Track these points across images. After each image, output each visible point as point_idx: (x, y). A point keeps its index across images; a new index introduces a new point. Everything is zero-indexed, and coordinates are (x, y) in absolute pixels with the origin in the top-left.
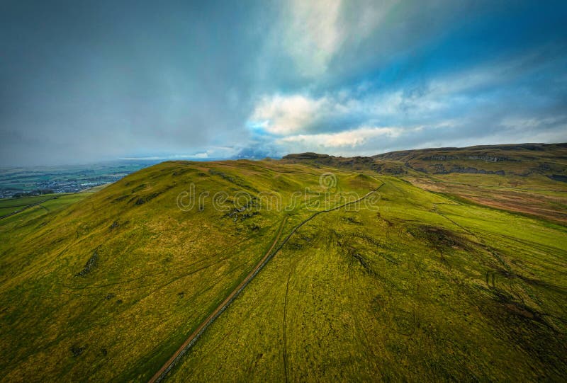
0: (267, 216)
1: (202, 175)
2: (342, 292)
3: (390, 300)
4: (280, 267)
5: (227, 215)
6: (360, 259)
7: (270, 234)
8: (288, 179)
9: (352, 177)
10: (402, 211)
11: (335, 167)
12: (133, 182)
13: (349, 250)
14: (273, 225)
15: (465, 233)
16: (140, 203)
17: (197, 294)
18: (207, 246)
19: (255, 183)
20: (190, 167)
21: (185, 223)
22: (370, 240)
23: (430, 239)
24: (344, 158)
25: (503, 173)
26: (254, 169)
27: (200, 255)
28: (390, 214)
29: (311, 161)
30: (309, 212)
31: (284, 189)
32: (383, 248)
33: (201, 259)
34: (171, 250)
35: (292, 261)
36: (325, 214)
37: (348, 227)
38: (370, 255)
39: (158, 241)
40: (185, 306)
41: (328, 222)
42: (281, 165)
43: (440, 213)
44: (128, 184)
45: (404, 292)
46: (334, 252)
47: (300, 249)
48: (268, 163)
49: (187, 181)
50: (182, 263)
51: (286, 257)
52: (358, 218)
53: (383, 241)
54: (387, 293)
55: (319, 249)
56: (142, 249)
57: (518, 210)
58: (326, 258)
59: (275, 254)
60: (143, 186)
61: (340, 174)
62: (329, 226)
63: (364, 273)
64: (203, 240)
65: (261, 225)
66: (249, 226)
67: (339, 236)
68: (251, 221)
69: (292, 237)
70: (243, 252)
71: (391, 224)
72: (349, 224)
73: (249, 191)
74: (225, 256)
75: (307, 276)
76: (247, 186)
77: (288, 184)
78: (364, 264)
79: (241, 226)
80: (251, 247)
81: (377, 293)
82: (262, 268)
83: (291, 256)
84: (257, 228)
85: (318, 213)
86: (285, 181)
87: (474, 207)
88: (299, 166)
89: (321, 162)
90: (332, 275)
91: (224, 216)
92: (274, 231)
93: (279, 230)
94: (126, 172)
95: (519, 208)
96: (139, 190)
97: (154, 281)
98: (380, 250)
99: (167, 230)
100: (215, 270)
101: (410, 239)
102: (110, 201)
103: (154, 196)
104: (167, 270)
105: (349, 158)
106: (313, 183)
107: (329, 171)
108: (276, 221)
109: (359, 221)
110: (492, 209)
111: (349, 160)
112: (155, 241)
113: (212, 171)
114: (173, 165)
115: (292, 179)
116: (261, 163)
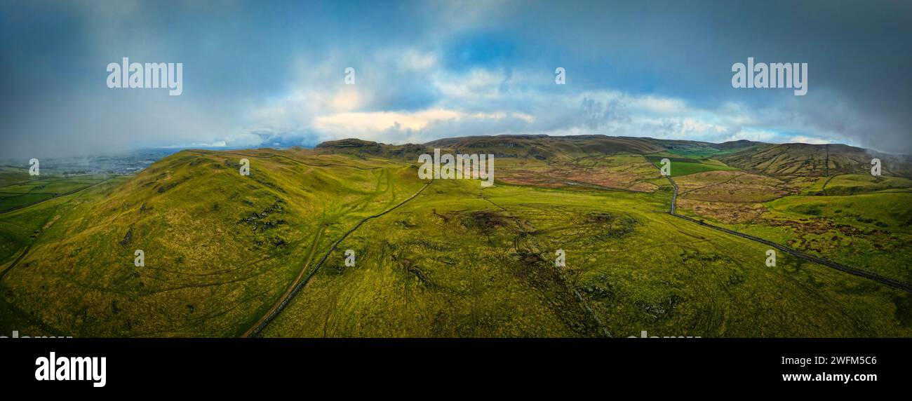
0: (295, 226)
1: (218, 167)
2: (400, 324)
3: (451, 310)
4: (314, 301)
5: (244, 220)
6: (417, 273)
7: (298, 252)
8: (324, 174)
9: (404, 169)
10: (456, 202)
11: (385, 157)
12: (157, 170)
13: (404, 264)
14: (304, 240)
15: (501, 211)
16: (161, 191)
17: (207, 316)
18: (220, 257)
19: (280, 179)
20: (206, 156)
21: (198, 222)
22: (427, 245)
23: (480, 226)
24: (395, 147)
25: (516, 156)
26: (279, 161)
27: (213, 267)
28: (446, 208)
29: (355, 150)
30: (355, 218)
31: (319, 189)
32: (441, 250)
33: (211, 271)
34: (183, 250)
35: (331, 291)
36: (375, 220)
37: (402, 234)
38: (428, 264)
39: (173, 235)
40: (195, 325)
41: (377, 229)
42: (314, 157)
43: (484, 198)
44: (154, 171)
45: (463, 294)
46: (388, 269)
47: (342, 274)
48: (298, 153)
49: (202, 173)
50: (193, 269)
51: (323, 286)
52: (412, 220)
53: (440, 242)
54: (448, 303)
55: (368, 270)
56: (160, 239)
57: (525, 183)
58: (378, 281)
59: (306, 282)
60: (164, 175)
61: (392, 166)
62: (380, 237)
63: (423, 289)
64: (215, 248)
65: (288, 239)
66: (271, 239)
67: (393, 248)
68: (274, 233)
69: (331, 256)
70: (263, 275)
71: (446, 220)
72: (404, 229)
73: (272, 191)
74: (240, 276)
75: (352, 313)
76: (269, 184)
77: (324, 182)
78: (422, 279)
79: (261, 238)
80: (275, 269)
81: (437, 309)
82: (289, 302)
83: (330, 284)
84: (282, 242)
85: (366, 220)
86: (318, 176)
87: (505, 186)
88: (339, 157)
89: (368, 152)
90: (387, 304)
91: (241, 222)
92: (305, 248)
93: (312, 246)
94: (153, 160)
95: (524, 181)
96: (161, 178)
97: (168, 279)
98: (438, 254)
99: (181, 225)
100: (228, 291)
101: (465, 232)
102: (142, 185)
103: (172, 185)
104: (179, 271)
105: (399, 146)
106: (357, 179)
107: (378, 162)
108: (308, 234)
109: (414, 224)
110: (514, 185)
111: (399, 149)
112: (170, 234)
113: (228, 162)
114: (191, 154)
115: (329, 175)
116: (289, 153)
